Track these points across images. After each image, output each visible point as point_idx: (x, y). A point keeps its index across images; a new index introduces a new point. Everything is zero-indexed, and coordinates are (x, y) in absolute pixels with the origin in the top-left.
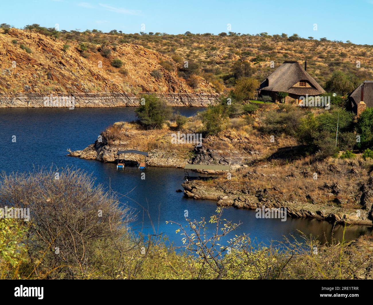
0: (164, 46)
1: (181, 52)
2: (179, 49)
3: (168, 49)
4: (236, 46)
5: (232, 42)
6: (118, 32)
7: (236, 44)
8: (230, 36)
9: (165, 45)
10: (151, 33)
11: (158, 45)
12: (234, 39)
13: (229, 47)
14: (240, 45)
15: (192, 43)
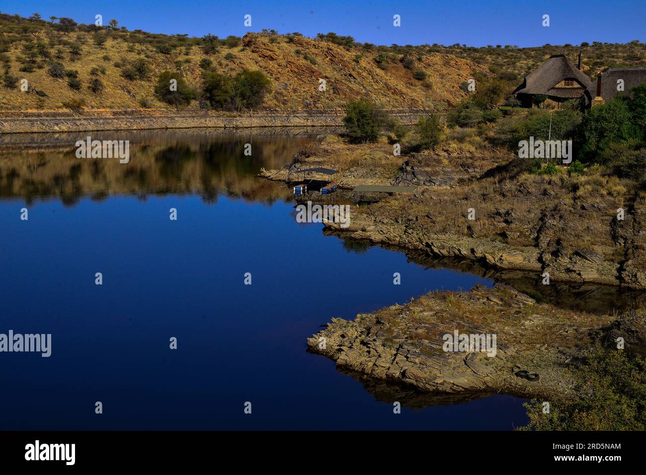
0: (506, 59)
1: (523, 65)
2: (522, 62)
3: (508, 61)
4: (597, 57)
5: (593, 52)
6: (461, 45)
7: (597, 55)
8: (593, 46)
9: (507, 57)
10: (499, 46)
11: (498, 58)
12: (597, 49)
13: (588, 58)
14: (601, 55)
15: (544, 55)
